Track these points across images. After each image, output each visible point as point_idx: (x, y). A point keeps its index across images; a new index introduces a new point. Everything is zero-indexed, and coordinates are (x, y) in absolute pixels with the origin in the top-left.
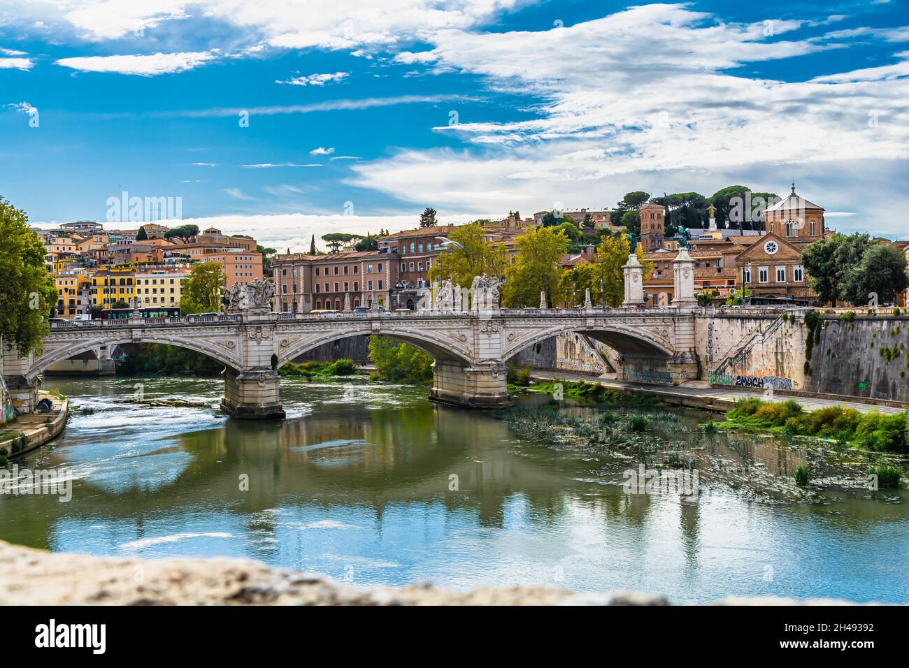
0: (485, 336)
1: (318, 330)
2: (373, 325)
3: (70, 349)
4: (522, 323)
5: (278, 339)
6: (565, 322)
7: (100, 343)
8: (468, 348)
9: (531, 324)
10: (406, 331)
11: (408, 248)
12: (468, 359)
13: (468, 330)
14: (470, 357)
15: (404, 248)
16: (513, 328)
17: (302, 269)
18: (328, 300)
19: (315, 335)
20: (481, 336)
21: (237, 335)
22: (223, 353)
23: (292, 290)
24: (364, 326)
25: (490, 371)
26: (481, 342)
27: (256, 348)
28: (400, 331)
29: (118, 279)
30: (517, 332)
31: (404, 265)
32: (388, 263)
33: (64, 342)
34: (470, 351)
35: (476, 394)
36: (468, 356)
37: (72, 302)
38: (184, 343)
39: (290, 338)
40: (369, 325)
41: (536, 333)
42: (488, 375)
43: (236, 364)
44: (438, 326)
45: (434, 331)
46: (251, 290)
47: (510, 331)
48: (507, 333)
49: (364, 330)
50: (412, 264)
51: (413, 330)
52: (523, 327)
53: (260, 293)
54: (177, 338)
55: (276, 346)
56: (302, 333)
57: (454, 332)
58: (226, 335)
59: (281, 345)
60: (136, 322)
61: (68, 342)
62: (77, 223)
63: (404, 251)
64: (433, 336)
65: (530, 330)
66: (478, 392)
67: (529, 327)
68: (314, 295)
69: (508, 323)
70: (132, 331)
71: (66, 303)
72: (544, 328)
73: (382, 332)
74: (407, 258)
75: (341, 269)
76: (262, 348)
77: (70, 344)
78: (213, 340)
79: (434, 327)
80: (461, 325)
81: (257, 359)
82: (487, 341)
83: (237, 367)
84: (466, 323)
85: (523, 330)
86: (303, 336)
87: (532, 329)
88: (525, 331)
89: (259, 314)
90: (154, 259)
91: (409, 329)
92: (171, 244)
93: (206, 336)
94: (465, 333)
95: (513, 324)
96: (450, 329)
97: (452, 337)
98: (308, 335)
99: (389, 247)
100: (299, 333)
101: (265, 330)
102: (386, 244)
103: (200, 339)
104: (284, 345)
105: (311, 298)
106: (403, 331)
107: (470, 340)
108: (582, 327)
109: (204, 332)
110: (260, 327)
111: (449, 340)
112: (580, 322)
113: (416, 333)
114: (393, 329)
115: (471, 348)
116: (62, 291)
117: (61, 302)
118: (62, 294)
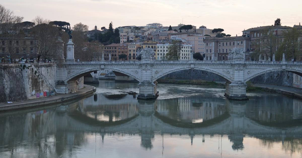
0: (237, 72)
1: (170, 67)
2: (191, 66)
3: (80, 71)
4: (254, 67)
5: (154, 70)
6: (273, 67)
7: (90, 70)
8: (230, 76)
9: (258, 67)
10: (205, 69)
11: (254, 35)
12: (230, 81)
13: (230, 69)
14: (231, 80)
15: (252, 35)
16: (250, 68)
17: (213, 43)
18: (223, 56)
19: (168, 69)
20: (235, 72)
21: (139, 68)
22: (134, 75)
23: (210, 52)
24: (188, 66)
25: (237, 86)
26: (235, 74)
27: (145, 73)
28: (202, 68)
29: (151, 46)
30: (251, 70)
31: (252, 42)
32: (245, 41)
33: (78, 69)
34: (231, 78)
35: (232, 94)
36: (230, 79)
37: (134, 54)
38: (119, 71)
39: (159, 70)
40: (190, 66)
41: (260, 71)
42: (237, 87)
43: (138, 79)
44: (218, 67)
45: (216, 69)
46: (144, 51)
47: (249, 70)
48: (247, 71)
49: (188, 68)
50: (255, 42)
51: (207, 68)
52: (254, 69)
53: (147, 53)
54: (117, 69)
55: (153, 73)
56: (164, 68)
57: (225, 70)
58: (135, 68)
59: (155, 73)
60: (103, 63)
61: (79, 69)
62: (153, 24)
63: (252, 36)
64: (216, 71)
65: (257, 70)
66: (233, 94)
67: (256, 69)
68: (218, 54)
69: (248, 67)
70: (100, 66)
71: (132, 55)
72: (263, 69)
73: (195, 69)
74: (253, 39)
75: (228, 43)
76: (147, 74)
77: (79, 70)
78: (130, 70)
79: (216, 67)
80: (228, 67)
81: (145, 77)
82: (238, 74)
83: (138, 80)
84: (230, 66)
85: (254, 70)
86: (164, 69)
87: (258, 70)
88: (255, 70)
89: (147, 61)
90: (168, 38)
91: (206, 68)
92: (177, 32)
93: (128, 68)
94: (229, 70)
95: (250, 67)
96: (223, 68)
97: (224, 71)
98: (166, 69)
99: (246, 35)
100: (162, 68)
101: (149, 67)
102: (246, 33)
103: (125, 69)
104: (157, 73)
105: (217, 55)
106: (203, 69)
107: (231, 73)
108: (281, 69)
109: (127, 67)
110: (147, 65)
111: (222, 73)
112: (279, 67)
113: (208, 70)
114: (199, 68)
115: (232, 76)
116: (131, 50)
117: (130, 54)
118: (131, 51)
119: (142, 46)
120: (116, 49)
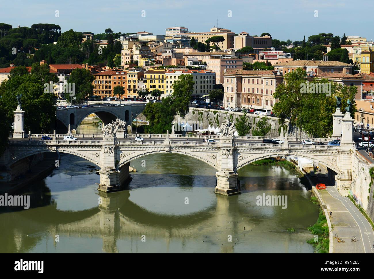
0: (225, 157)
1: (139, 150)
2: (166, 148)
3: (26, 154)
6: (272, 152)
7: (38, 152)
8: (216, 162)
13: (216, 153)
15: (286, 72)
16: (242, 153)
17: (236, 79)
18: (249, 97)
21: (100, 150)
22: (93, 159)
23: (231, 91)
26: (222, 160)
29: (157, 75)
30: (244, 155)
32: (275, 81)
36: (217, 166)
37: (135, 86)
38: (75, 153)
39: (125, 153)
41: (255, 156)
43: (99, 164)
47: (240, 155)
49: (162, 151)
52: (247, 153)
56: (131, 150)
58: (96, 149)
60: (54, 143)
66: (220, 186)
67: (251, 153)
68: (243, 94)
69: (239, 150)
71: (132, 87)
72: (260, 154)
73: (171, 152)
75: (255, 81)
76: (110, 158)
78: (89, 152)
80: (213, 150)
81: (108, 162)
84: (216, 149)
88: (249, 155)
90: (183, 62)
91: (185, 151)
93: (86, 150)
96: (207, 152)
98: (134, 151)
99: (278, 71)
102: (278, 68)
103: (83, 152)
104: (122, 156)
106: (182, 152)
107: (218, 158)
110: (109, 147)
113: (188, 154)
114: (177, 151)
116: (130, 80)
117: (129, 86)
118: (130, 82)
119: (146, 76)
120: (110, 79)
